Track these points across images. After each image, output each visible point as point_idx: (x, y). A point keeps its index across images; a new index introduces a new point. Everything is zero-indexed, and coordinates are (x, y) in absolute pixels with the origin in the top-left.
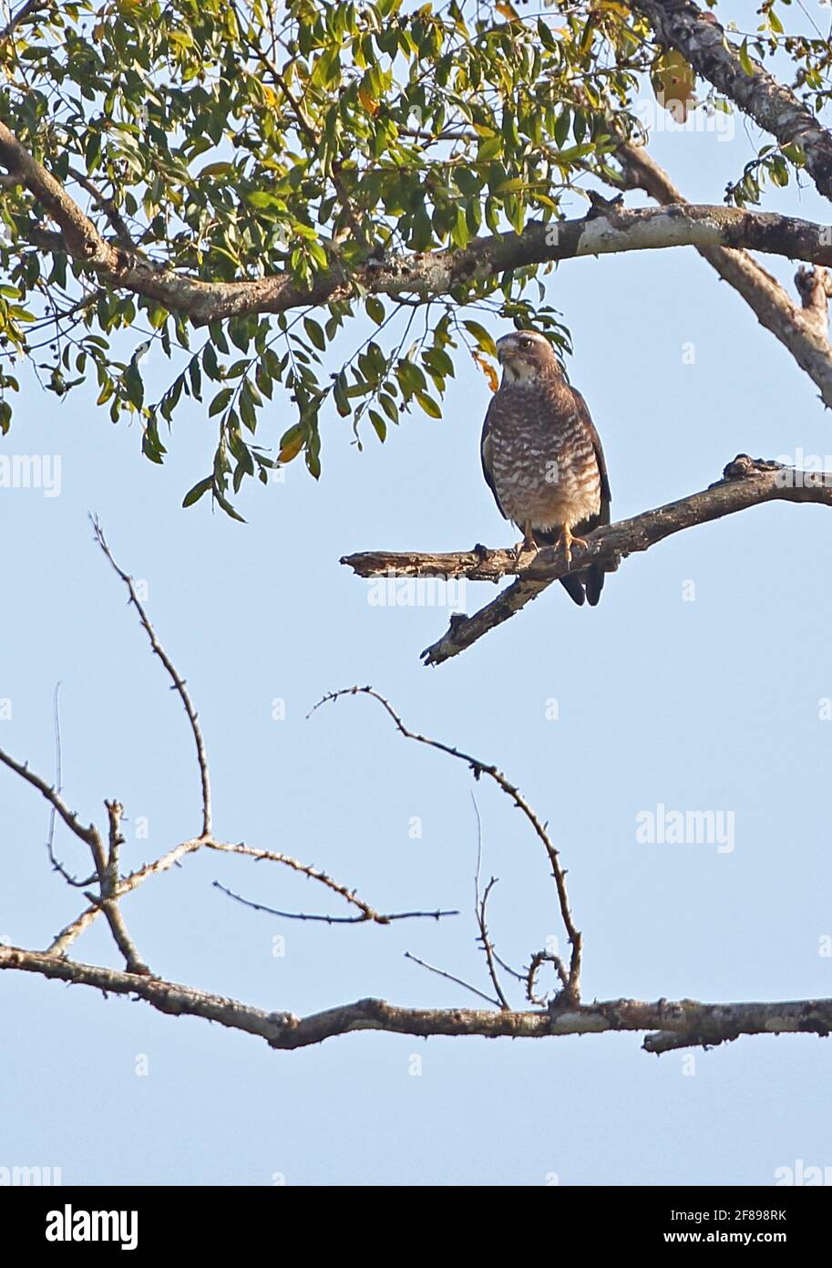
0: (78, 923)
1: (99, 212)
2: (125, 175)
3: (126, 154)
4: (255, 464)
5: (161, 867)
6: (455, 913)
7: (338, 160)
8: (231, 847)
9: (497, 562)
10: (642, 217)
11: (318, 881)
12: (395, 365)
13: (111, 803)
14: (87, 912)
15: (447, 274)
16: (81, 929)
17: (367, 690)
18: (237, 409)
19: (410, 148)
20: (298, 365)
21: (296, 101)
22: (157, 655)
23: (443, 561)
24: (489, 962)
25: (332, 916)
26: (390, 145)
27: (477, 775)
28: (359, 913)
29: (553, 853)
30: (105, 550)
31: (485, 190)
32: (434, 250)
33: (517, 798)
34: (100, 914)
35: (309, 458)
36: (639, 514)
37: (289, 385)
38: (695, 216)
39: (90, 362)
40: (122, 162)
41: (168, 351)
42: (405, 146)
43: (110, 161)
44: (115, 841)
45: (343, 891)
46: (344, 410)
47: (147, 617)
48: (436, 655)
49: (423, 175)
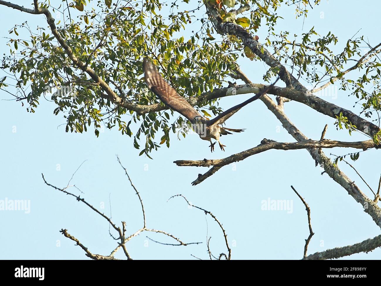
0: (116, 249)
1: (117, 89)
2: (123, 81)
3: (123, 76)
4: (155, 146)
5: (135, 235)
6: (202, 243)
7: (171, 76)
8: (151, 230)
9: (209, 162)
10: (240, 87)
11: (170, 237)
12: (186, 121)
13: (123, 222)
14: (118, 246)
15: (197, 101)
16: (117, 250)
17: (181, 195)
18: (150, 133)
19: (187, 73)
20: (164, 123)
21: (161, 63)
22: (132, 186)
23: (197, 162)
24: (210, 256)
25: (174, 244)
26: (182, 72)
27: (206, 214)
28: (180, 243)
29: (224, 231)
30: (120, 163)
31: (205, 82)
32: (193, 96)
33: (215, 219)
34: (121, 247)
35: (167, 143)
36: (242, 152)
37: (162, 128)
38: (253, 86)
39: (117, 121)
40: (122, 78)
41: (136, 122)
42: (186, 72)
43: (119, 78)
44: (124, 230)
45: (176, 239)
46: (174, 132)
47: (130, 178)
48: (195, 183)
49: (190, 79)
